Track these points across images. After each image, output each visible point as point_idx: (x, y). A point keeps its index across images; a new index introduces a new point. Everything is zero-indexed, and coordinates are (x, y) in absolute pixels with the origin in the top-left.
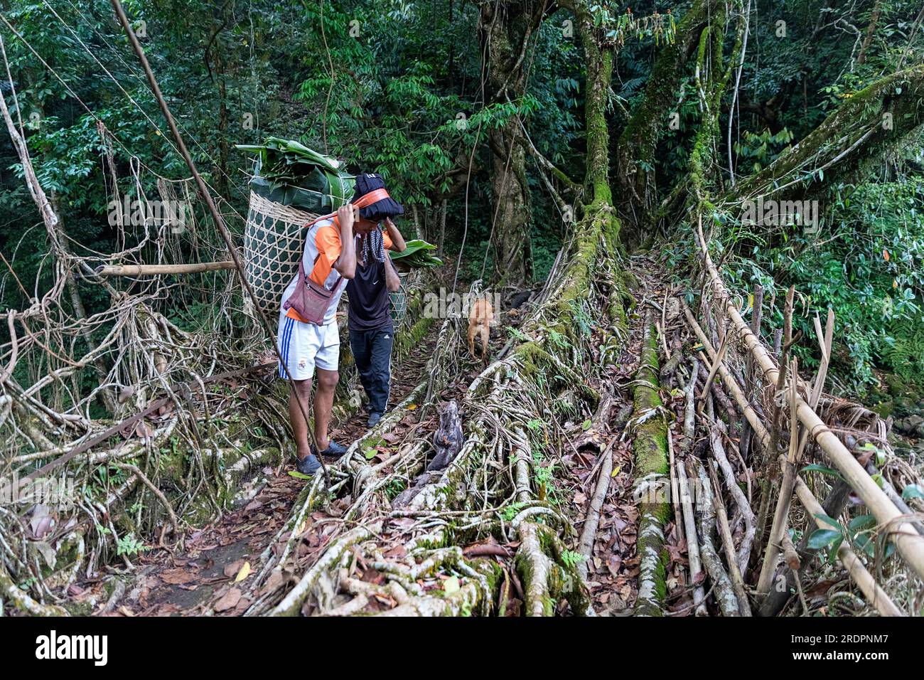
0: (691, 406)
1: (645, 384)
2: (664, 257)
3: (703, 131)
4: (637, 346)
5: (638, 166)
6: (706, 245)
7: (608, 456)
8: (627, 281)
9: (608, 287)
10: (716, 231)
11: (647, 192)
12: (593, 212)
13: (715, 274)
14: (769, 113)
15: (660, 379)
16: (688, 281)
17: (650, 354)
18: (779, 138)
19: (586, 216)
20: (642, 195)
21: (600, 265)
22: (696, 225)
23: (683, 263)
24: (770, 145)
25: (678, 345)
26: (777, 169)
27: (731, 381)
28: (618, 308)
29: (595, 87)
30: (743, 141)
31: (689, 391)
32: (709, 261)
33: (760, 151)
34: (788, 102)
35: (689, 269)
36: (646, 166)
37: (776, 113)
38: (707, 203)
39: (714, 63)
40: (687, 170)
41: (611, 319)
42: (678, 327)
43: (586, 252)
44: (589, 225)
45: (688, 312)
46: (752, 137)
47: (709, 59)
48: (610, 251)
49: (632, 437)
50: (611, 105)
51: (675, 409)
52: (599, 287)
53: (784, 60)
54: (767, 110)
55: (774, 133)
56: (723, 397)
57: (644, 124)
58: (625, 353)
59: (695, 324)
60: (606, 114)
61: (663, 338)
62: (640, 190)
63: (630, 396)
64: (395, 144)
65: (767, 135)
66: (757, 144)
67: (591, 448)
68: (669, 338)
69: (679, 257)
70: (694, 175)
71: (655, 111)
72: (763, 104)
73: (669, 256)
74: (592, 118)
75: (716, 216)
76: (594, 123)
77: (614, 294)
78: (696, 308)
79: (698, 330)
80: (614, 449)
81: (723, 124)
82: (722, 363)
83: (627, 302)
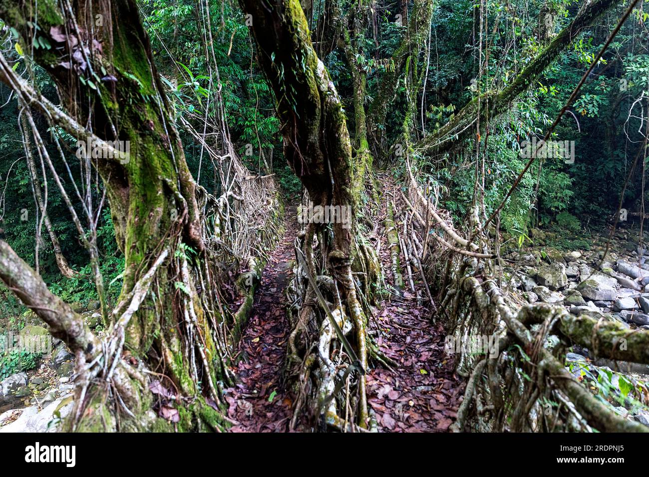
0: (405, 227)
1: (389, 221)
2: (393, 174)
3: (409, 111)
4: (385, 209)
5: (377, 127)
6: (410, 168)
7: (379, 241)
8: (378, 184)
9: (371, 186)
10: (415, 162)
11: (382, 140)
12: (361, 153)
13: (413, 179)
14: (444, 94)
15: (394, 219)
16: (404, 183)
17: (390, 211)
18: (448, 109)
19: (358, 155)
20: (380, 141)
21: (367, 177)
22: (406, 158)
23: (401, 176)
24: (444, 113)
25: (400, 208)
26: (440, 133)
27: (418, 216)
28: (376, 195)
29: (358, 92)
30: (430, 110)
31: (405, 222)
32: (411, 175)
33: (438, 116)
34: (453, 88)
35: (404, 178)
36: (381, 127)
37: (448, 94)
38: (411, 149)
39: (413, 75)
40: (401, 132)
41: (373, 199)
42: (401, 202)
43: (361, 172)
44: (360, 159)
45: (404, 196)
46: (435, 108)
47: (411, 72)
48: (370, 171)
49: (386, 236)
50: (366, 101)
51: (399, 229)
52: (367, 187)
53: (450, 67)
54: (442, 92)
55: (445, 107)
56: (416, 224)
57: (380, 104)
58: (380, 212)
59: (406, 200)
60: (364, 105)
61: (394, 206)
62: (379, 139)
63: (384, 225)
64: (254, 116)
65: (442, 107)
66: (437, 112)
67: (373, 239)
68: (397, 206)
69: (399, 173)
70: (405, 134)
71: (384, 98)
72: (441, 89)
73: (395, 173)
74: (358, 107)
75: (414, 156)
76: (359, 110)
77: (374, 190)
78: (407, 194)
79: (408, 202)
80: (381, 239)
81: (419, 105)
82: (416, 211)
83: (379, 193)
